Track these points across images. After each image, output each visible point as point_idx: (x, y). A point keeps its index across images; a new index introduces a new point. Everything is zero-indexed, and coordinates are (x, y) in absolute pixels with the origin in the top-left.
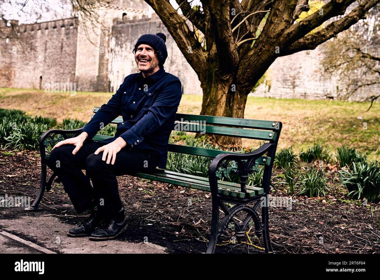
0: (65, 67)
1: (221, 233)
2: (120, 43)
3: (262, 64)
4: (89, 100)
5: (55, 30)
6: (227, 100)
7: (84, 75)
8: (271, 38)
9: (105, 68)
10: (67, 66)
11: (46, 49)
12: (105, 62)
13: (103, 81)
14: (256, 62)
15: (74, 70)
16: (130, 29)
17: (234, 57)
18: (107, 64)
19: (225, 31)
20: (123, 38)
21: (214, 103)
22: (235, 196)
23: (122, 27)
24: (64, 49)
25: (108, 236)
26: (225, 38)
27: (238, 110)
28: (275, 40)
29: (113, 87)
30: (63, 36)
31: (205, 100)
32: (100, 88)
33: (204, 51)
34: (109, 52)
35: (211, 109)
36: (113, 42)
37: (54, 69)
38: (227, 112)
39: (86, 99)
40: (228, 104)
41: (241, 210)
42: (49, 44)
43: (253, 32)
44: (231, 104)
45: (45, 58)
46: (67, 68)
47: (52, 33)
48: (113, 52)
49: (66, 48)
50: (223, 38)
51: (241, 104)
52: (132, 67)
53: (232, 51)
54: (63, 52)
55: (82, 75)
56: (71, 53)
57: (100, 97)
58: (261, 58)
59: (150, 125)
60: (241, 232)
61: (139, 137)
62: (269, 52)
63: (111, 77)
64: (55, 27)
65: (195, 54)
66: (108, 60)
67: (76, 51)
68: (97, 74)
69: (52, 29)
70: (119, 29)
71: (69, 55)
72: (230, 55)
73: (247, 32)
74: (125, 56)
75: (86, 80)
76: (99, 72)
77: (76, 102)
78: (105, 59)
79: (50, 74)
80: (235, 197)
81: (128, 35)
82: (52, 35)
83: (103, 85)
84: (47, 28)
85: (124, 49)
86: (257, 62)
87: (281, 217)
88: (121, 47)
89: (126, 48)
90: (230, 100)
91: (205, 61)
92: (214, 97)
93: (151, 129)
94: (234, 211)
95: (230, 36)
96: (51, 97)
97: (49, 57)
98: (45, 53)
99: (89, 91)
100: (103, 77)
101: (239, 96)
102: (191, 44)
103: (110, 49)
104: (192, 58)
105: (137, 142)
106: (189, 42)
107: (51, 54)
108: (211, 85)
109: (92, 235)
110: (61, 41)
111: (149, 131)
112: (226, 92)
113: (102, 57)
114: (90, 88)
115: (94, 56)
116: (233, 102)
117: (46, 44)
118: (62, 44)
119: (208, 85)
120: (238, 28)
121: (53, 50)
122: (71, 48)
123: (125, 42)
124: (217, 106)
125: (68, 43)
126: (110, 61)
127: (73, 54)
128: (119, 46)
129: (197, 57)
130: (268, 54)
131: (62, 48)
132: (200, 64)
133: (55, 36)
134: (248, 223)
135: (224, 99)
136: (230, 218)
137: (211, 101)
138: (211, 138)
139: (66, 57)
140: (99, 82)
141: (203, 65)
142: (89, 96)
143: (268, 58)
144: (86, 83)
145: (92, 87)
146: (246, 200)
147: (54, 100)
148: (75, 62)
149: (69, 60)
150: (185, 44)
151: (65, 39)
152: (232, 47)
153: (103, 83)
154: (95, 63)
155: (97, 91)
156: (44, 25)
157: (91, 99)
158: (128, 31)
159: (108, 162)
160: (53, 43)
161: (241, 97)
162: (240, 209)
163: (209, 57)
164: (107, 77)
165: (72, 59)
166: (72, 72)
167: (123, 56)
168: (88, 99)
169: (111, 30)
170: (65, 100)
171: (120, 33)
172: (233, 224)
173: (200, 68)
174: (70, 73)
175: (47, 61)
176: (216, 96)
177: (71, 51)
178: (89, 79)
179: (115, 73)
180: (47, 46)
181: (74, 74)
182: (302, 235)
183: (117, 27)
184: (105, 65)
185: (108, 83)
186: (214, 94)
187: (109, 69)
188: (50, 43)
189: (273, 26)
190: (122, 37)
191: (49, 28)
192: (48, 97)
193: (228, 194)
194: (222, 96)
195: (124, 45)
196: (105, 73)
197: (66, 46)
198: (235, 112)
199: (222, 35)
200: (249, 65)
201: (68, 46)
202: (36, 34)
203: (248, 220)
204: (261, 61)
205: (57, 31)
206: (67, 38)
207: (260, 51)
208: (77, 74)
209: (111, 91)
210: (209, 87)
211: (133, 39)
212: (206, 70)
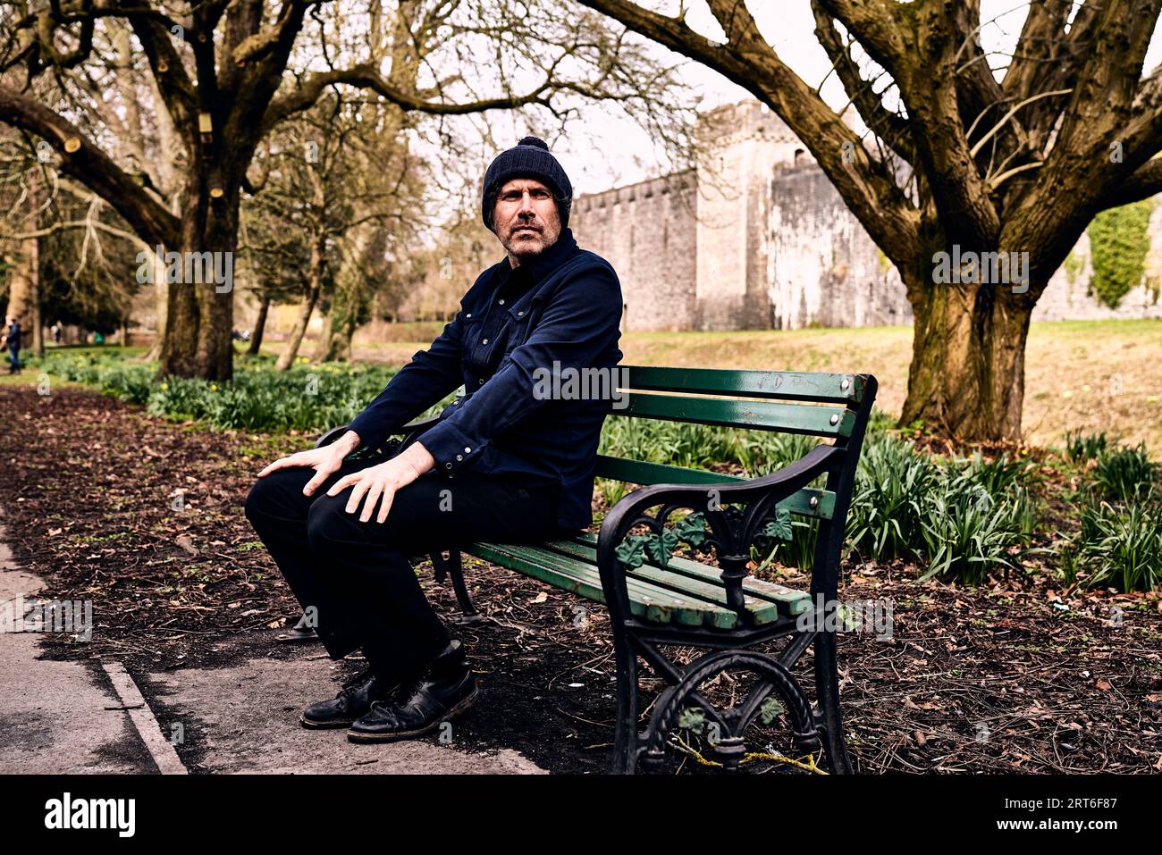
0: (675, 279)
1: (650, 743)
2: (790, 217)
3: (1059, 229)
4: (726, 351)
5: (650, 200)
6: (973, 328)
7: (715, 295)
8: (1079, 157)
9: (761, 276)
10: (679, 277)
11: (633, 245)
12: (761, 263)
13: (756, 305)
14: (1042, 224)
15: (693, 285)
16: (813, 185)
17: (980, 215)
18: (765, 267)
19: (949, 152)
20: (798, 207)
21: (940, 338)
22: (698, 621)
23: (794, 181)
24: (670, 241)
25: (400, 729)
26: (951, 169)
27: (1004, 352)
28: (1088, 162)
29: (780, 318)
30: (667, 213)
31: (919, 332)
32: (751, 322)
33: (911, 208)
34: (767, 239)
35: (935, 353)
36: (776, 216)
37: (651, 286)
38: (974, 359)
39: (719, 347)
40: (976, 338)
41: (727, 668)
42: (639, 234)
43: (1035, 149)
44: (985, 338)
45: (633, 264)
46: (679, 282)
47: (642, 209)
48: (777, 238)
49: (675, 239)
50: (947, 169)
51: (1013, 337)
52: (821, 269)
53: (973, 200)
54: (669, 248)
55: (710, 296)
56: (685, 249)
57: (750, 342)
58: (1053, 213)
59: (505, 401)
60: (732, 739)
61: (473, 438)
62: (1076, 196)
63: (775, 296)
64: (649, 195)
65: (889, 219)
66: (766, 258)
67: (695, 242)
68: (743, 291)
69: (643, 200)
70: (788, 186)
71: (682, 253)
72: (970, 213)
73: (1019, 149)
74: (805, 246)
75: (720, 305)
76: (748, 287)
77: (699, 356)
78: (760, 256)
79: (644, 297)
80: (695, 628)
81: (808, 199)
82: (644, 213)
83: (758, 315)
84: (632, 199)
85: (800, 230)
86: (1046, 225)
87: (982, 665)
88: (795, 227)
89: (806, 228)
90: (980, 327)
91: (916, 234)
92: (940, 321)
93: (510, 412)
94: (699, 671)
95: (964, 164)
96: (646, 348)
97: (640, 261)
98: (632, 252)
99: (727, 330)
100: (758, 298)
101: (1005, 316)
102: (878, 195)
103: (769, 233)
104: (881, 228)
105: (465, 455)
106: (872, 190)
107: (643, 254)
108: (932, 293)
109: (355, 724)
110: (663, 223)
111: (504, 420)
112: (970, 308)
113: (752, 251)
114: (730, 323)
115: (735, 251)
116: (990, 330)
117: (632, 234)
118: (666, 230)
119: (926, 292)
120: (991, 139)
121: (649, 246)
122: (686, 237)
123: (802, 214)
124: (947, 344)
125: (678, 227)
126: (771, 259)
127: (690, 250)
128: (790, 225)
129: (895, 225)
130: (1073, 199)
131: (666, 238)
132: (903, 243)
133: (650, 215)
134: (758, 708)
135: (965, 325)
136: (682, 693)
137: (934, 332)
138: (935, 425)
139: (675, 259)
140: (749, 309)
141: (910, 245)
142: (726, 341)
143: (1075, 211)
144: (721, 313)
145: (734, 321)
146: (742, 634)
147: (651, 353)
148: (695, 266)
149: (682, 264)
150: (862, 194)
151: (671, 219)
152: (974, 191)
153: (758, 310)
154: (737, 266)
155: (745, 327)
156: (626, 194)
157: (730, 347)
158: (809, 187)
159: (365, 517)
160: (647, 229)
161: (1011, 318)
162: (722, 663)
163: (923, 223)
164: (766, 296)
165: (689, 261)
166: (691, 291)
167: (800, 247)
168: (724, 346)
169: (769, 191)
170: (673, 352)
171: (790, 192)
172: (699, 712)
173: (902, 251)
174: (686, 291)
175: (636, 269)
176: (946, 319)
177: (685, 244)
178: (727, 302)
179: (784, 286)
180: (636, 238)
181: (695, 295)
182: (1012, 732)
183: (784, 182)
184: (760, 269)
185: (769, 309)
186: (940, 314)
187: (771, 278)
188: (641, 230)
189: (1080, 125)
190: (795, 203)
191: (638, 197)
192: (638, 348)
193: (664, 618)
194: (960, 317)
195: (800, 222)
196: (760, 286)
197: (674, 234)
198: (997, 356)
199: (942, 162)
200: (1025, 234)
201: (679, 234)
202: (609, 213)
203: (760, 699)
204: (1054, 220)
205: (655, 202)
206: (676, 217)
207: (1051, 195)
208: (700, 295)
209: (776, 325)
210: (927, 296)
211: (821, 205)
212: (918, 255)
